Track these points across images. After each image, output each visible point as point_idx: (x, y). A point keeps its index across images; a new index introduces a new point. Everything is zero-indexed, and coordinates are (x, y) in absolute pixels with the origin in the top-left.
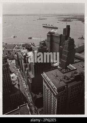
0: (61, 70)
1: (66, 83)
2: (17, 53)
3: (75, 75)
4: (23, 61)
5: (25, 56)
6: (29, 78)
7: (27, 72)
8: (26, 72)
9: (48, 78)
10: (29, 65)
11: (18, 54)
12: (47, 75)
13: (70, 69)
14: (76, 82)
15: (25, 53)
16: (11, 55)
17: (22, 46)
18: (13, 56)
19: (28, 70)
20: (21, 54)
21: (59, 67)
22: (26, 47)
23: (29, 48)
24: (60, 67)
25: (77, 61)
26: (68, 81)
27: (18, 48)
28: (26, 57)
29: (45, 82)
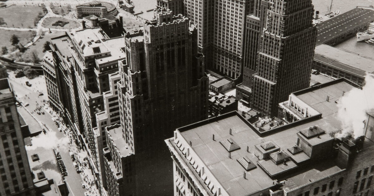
0: (253, 120)
1: (273, 178)
2: (55, 46)
3: (315, 141)
4: (82, 83)
5: (90, 61)
6: (109, 157)
7: (103, 133)
8: (97, 133)
9: (193, 157)
10: (110, 100)
11: (56, 49)
12: (191, 144)
13: (289, 117)
14: (318, 172)
15: (90, 43)
16: (24, 56)
17: (75, 13)
18: (37, 61)
19: (104, 123)
20: (73, 52)
21: (242, 108)
22: (94, 17)
23: (111, 22)
24: (248, 106)
25: (322, 78)
26: (282, 168)
27: (60, 23)
28: (95, 65)
29: (184, 175)
